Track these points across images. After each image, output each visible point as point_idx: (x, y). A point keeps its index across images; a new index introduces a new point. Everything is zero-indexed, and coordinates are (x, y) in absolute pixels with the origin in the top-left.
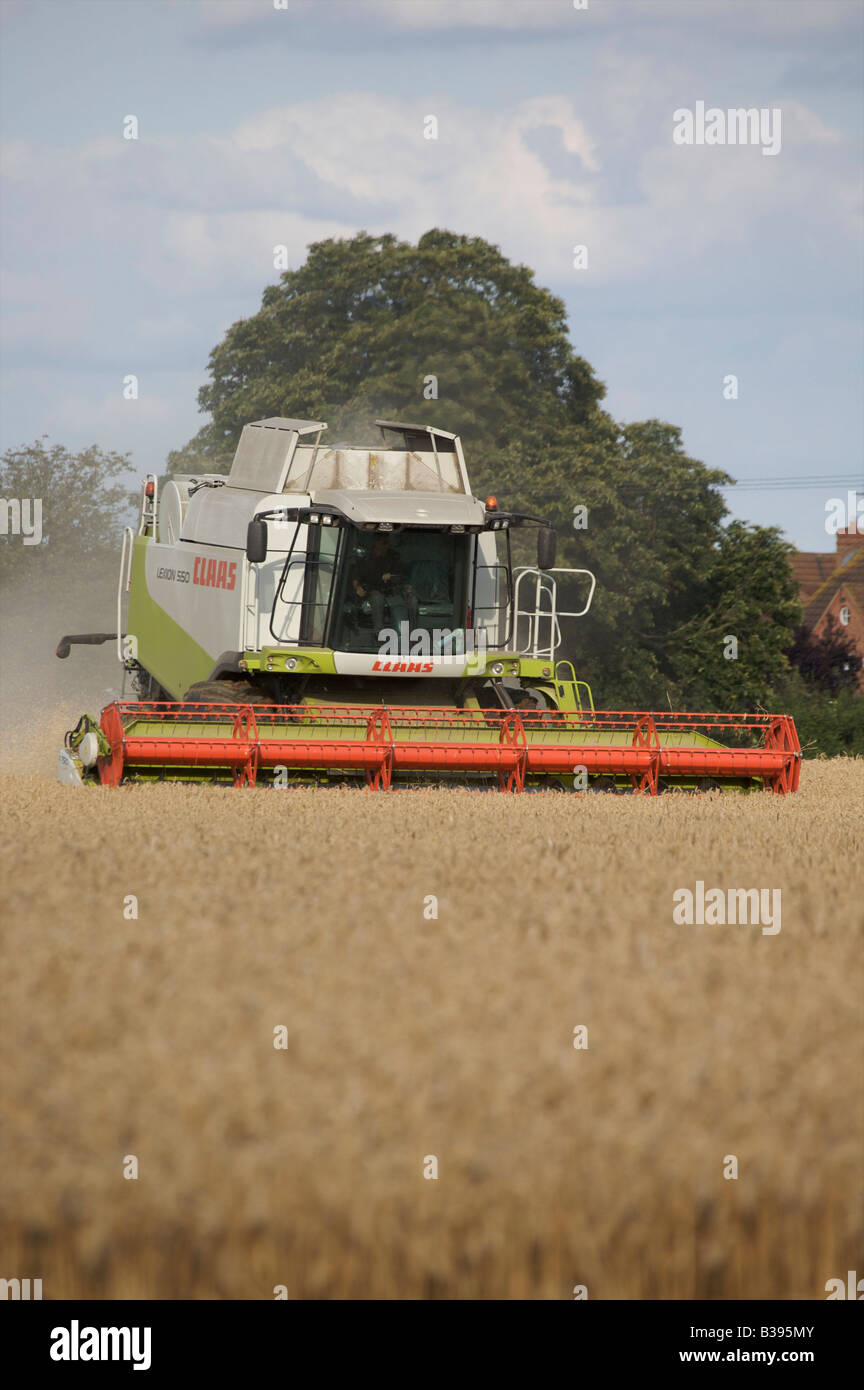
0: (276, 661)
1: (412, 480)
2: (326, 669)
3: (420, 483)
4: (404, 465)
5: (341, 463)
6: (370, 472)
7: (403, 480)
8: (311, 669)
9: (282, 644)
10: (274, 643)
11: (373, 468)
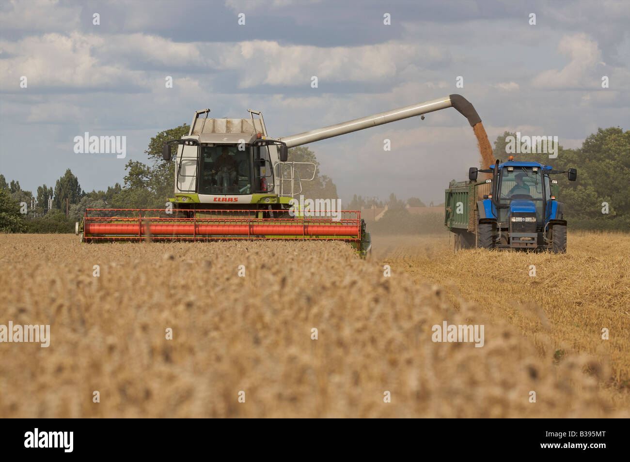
0: (179, 198)
1: (244, 130)
2: (196, 201)
3: (247, 131)
4: (241, 124)
5: (215, 123)
6: (227, 127)
7: (240, 130)
8: (191, 201)
9: (182, 192)
10: (179, 192)
11: (228, 125)
